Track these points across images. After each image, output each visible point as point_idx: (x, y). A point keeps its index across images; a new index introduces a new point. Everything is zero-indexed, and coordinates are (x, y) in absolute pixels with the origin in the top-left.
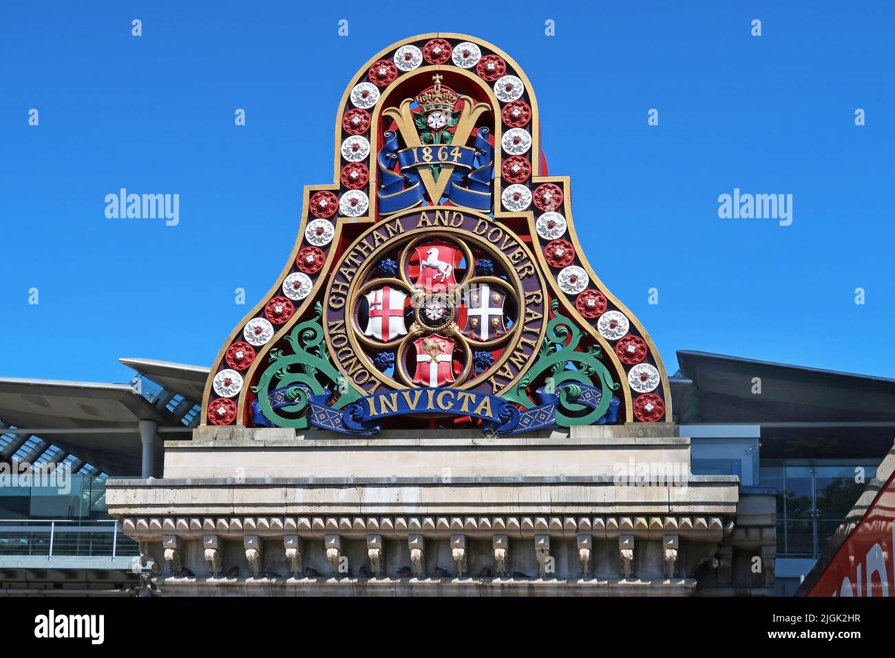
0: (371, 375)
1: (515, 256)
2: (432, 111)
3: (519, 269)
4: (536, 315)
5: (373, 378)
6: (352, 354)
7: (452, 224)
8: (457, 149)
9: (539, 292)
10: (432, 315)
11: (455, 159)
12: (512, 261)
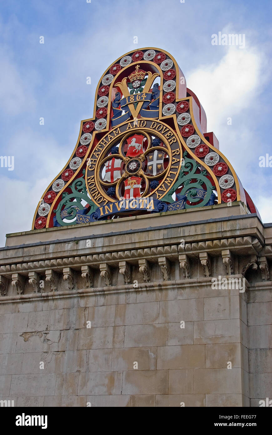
0: (104, 198)
1: (168, 135)
2: (135, 81)
3: (169, 140)
4: (177, 160)
5: (105, 200)
6: (96, 190)
7: (141, 126)
8: (144, 94)
9: (178, 149)
10: (132, 168)
11: (144, 99)
12: (167, 137)
